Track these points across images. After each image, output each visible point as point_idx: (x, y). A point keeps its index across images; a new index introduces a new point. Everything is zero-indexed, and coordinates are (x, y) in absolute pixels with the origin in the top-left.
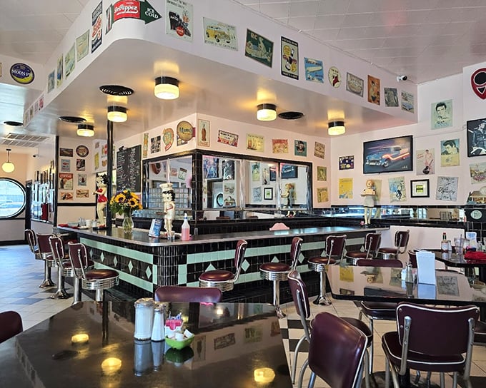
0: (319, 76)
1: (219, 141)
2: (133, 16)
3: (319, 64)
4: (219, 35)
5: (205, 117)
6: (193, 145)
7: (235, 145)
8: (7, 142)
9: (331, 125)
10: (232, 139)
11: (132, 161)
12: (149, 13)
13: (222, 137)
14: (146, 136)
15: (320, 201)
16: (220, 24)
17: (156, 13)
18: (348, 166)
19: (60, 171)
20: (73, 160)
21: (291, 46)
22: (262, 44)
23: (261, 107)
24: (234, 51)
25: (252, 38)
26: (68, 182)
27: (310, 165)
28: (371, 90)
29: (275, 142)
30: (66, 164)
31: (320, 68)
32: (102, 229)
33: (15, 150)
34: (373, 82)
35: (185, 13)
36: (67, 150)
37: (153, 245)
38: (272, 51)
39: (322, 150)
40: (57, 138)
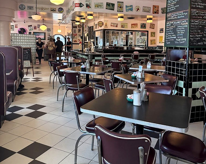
0: (131, 10)
1: (111, 26)
2: (78, 7)
3: (131, 6)
4: (98, 6)
5: (106, 19)
6: (103, 28)
7: (117, 27)
8: (59, 23)
9: (148, 19)
10: (116, 25)
11: (91, 31)
12: (81, 5)
13: (112, 24)
14: (94, 23)
15: (151, 44)
16: (99, 3)
17: (83, 5)
18: (162, 32)
19: (73, 33)
20: (77, 29)
21: (121, 3)
22: (111, 5)
23: (119, 17)
24: (103, 9)
25: (108, 4)
26: (76, 37)
27: (148, 31)
28: (154, 10)
29: (132, 25)
30: (75, 31)
31: (132, 7)
32: (80, 51)
33: (61, 25)
34: (155, 7)
35: (90, 3)
36: (75, 26)
37: (86, 54)
38: (114, 6)
39: (153, 26)
40: (72, 24)
